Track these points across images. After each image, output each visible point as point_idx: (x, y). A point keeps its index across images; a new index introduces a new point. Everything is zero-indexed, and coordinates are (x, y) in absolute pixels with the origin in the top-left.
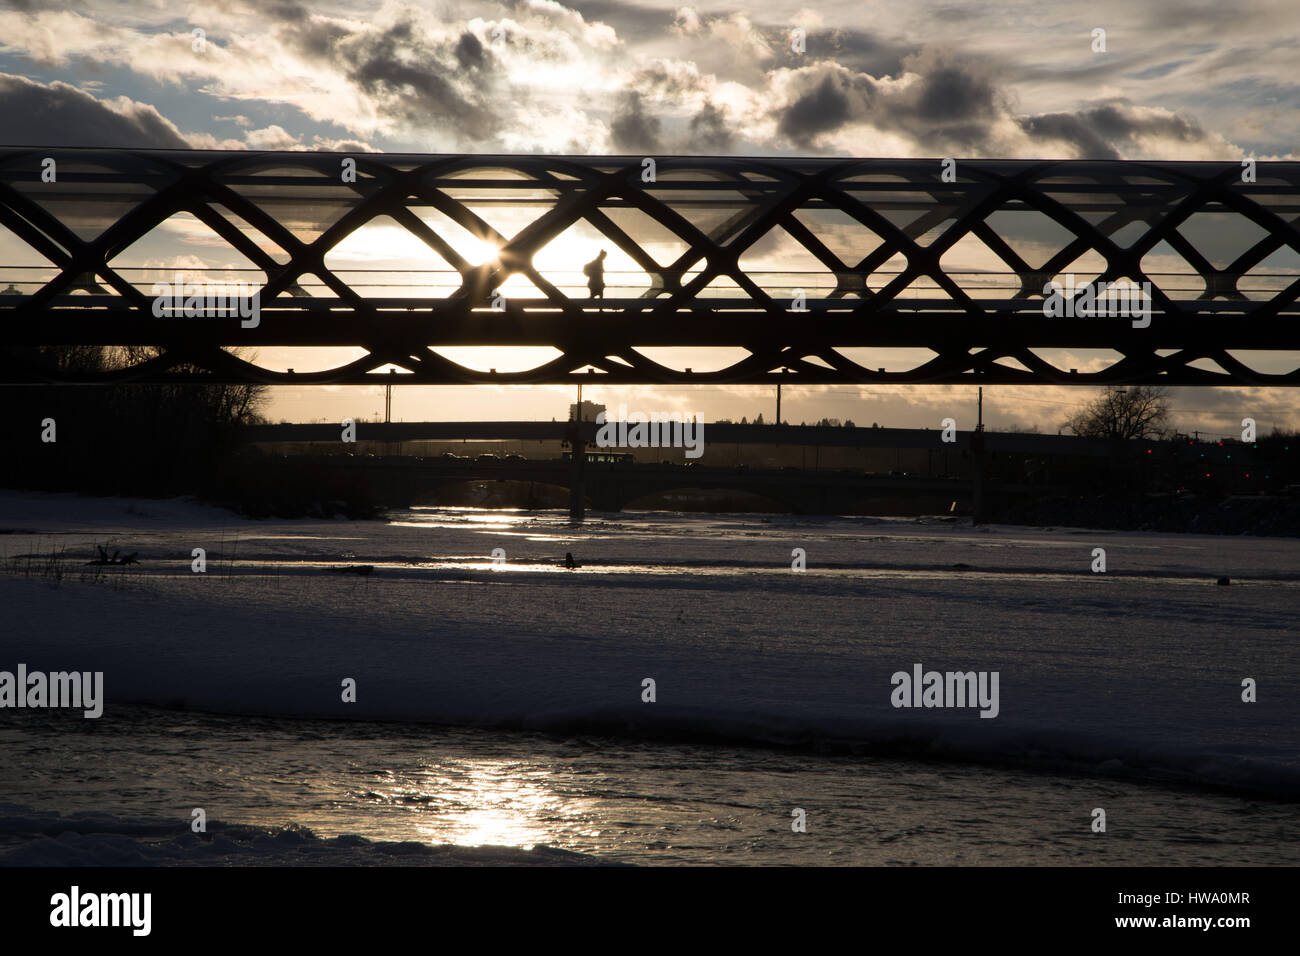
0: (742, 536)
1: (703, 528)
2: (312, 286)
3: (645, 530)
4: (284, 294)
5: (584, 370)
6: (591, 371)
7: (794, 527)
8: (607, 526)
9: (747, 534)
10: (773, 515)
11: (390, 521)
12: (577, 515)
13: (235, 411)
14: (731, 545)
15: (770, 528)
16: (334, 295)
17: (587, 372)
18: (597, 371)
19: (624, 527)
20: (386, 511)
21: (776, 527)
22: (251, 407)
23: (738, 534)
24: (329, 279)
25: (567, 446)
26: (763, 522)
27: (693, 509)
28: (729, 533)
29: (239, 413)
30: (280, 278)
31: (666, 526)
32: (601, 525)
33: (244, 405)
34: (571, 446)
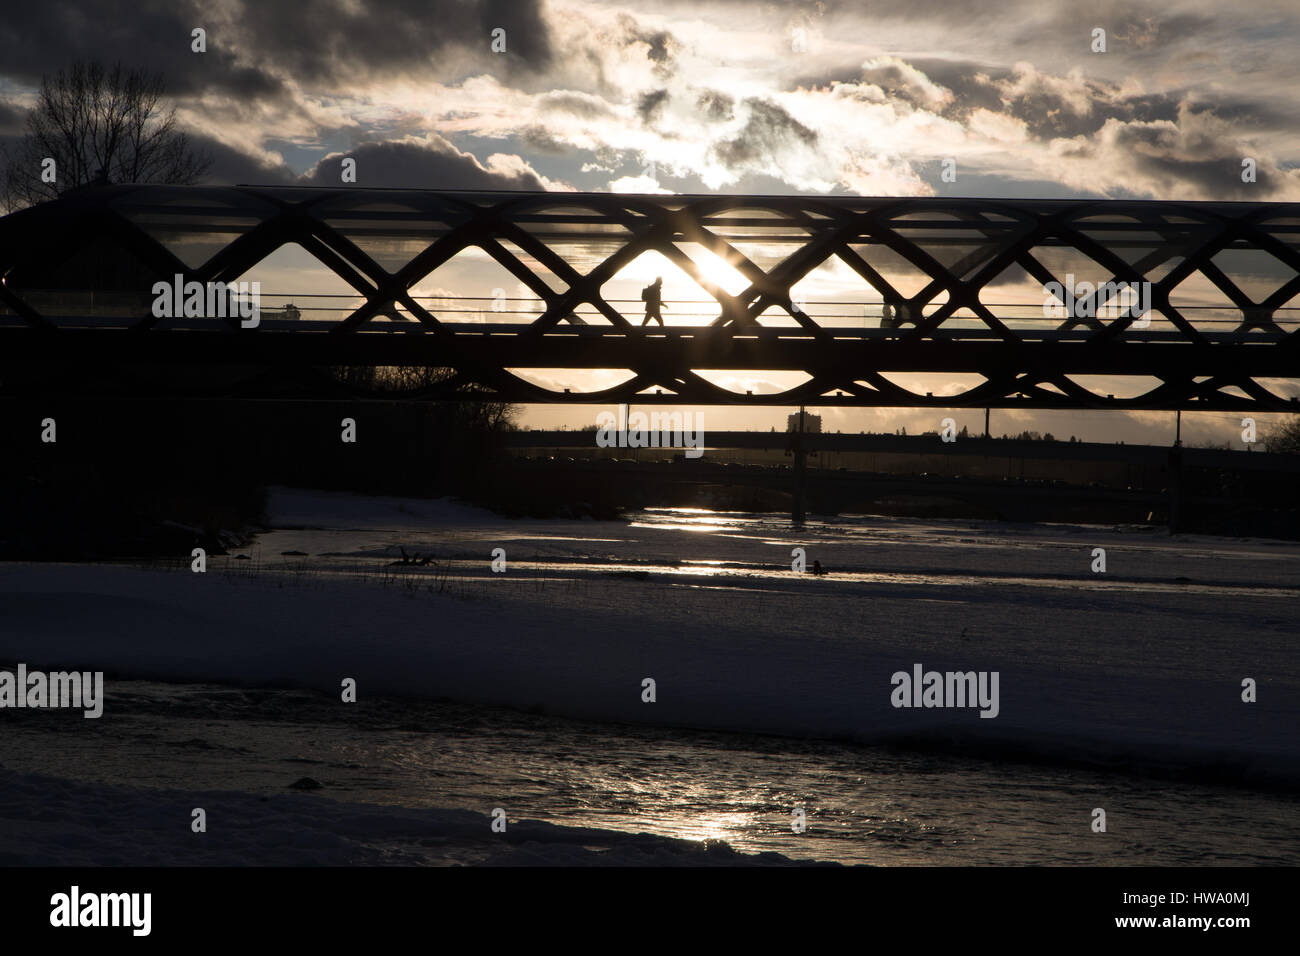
0: (956, 543)
1: (918, 533)
2: (589, 315)
3: (867, 534)
4: (563, 322)
5: (833, 393)
6: (839, 394)
7: (1002, 534)
8: (829, 531)
9: (962, 541)
10: (980, 521)
11: (630, 522)
12: (798, 518)
13: (491, 419)
14: (955, 553)
15: (980, 534)
16: (608, 323)
17: (836, 394)
18: (845, 394)
19: (846, 531)
20: (623, 512)
21: (987, 534)
22: (506, 416)
23: (953, 541)
24: (604, 308)
25: (790, 455)
26: (971, 528)
27: (905, 514)
28: (945, 540)
29: (496, 421)
30: (559, 306)
31: (883, 531)
32: (824, 529)
33: (500, 414)
34: (793, 454)
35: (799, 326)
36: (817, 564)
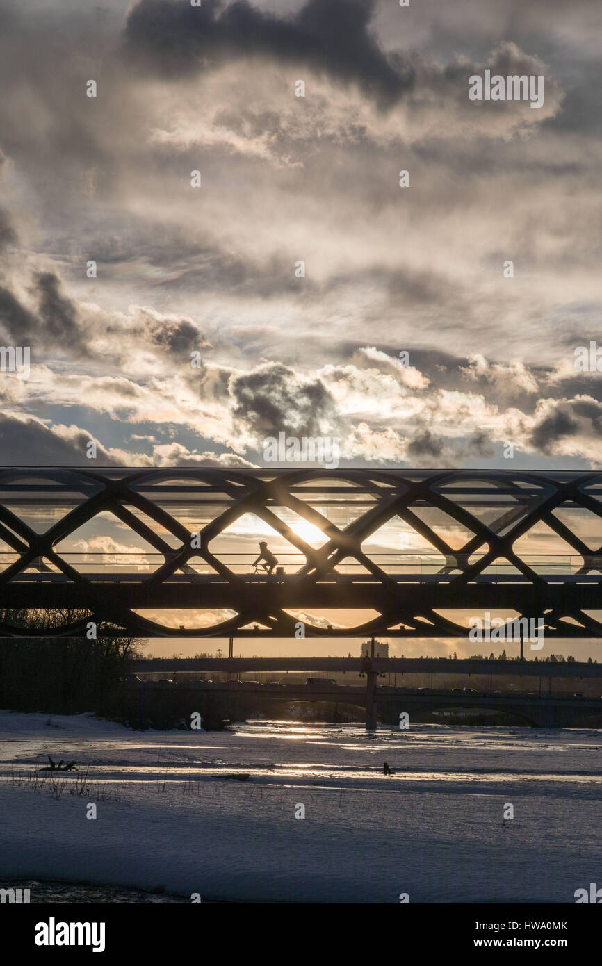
0: (498, 746)
1: (467, 738)
2: (198, 566)
4: (179, 572)
5: (397, 627)
6: (402, 627)
7: (535, 738)
8: (396, 738)
9: (504, 744)
10: (517, 727)
11: (235, 731)
12: (371, 727)
13: (121, 650)
14: (497, 755)
15: (518, 739)
16: (215, 572)
17: (399, 628)
18: (407, 627)
19: (409, 737)
20: (228, 724)
21: (522, 738)
22: (133, 646)
23: (496, 744)
24: (212, 560)
25: (364, 676)
26: (510, 733)
27: (456, 723)
28: (490, 743)
29: (125, 651)
30: (176, 559)
31: (440, 737)
32: (391, 737)
33: (128, 646)
34: (366, 675)
35: (369, 573)
36: (386, 765)
